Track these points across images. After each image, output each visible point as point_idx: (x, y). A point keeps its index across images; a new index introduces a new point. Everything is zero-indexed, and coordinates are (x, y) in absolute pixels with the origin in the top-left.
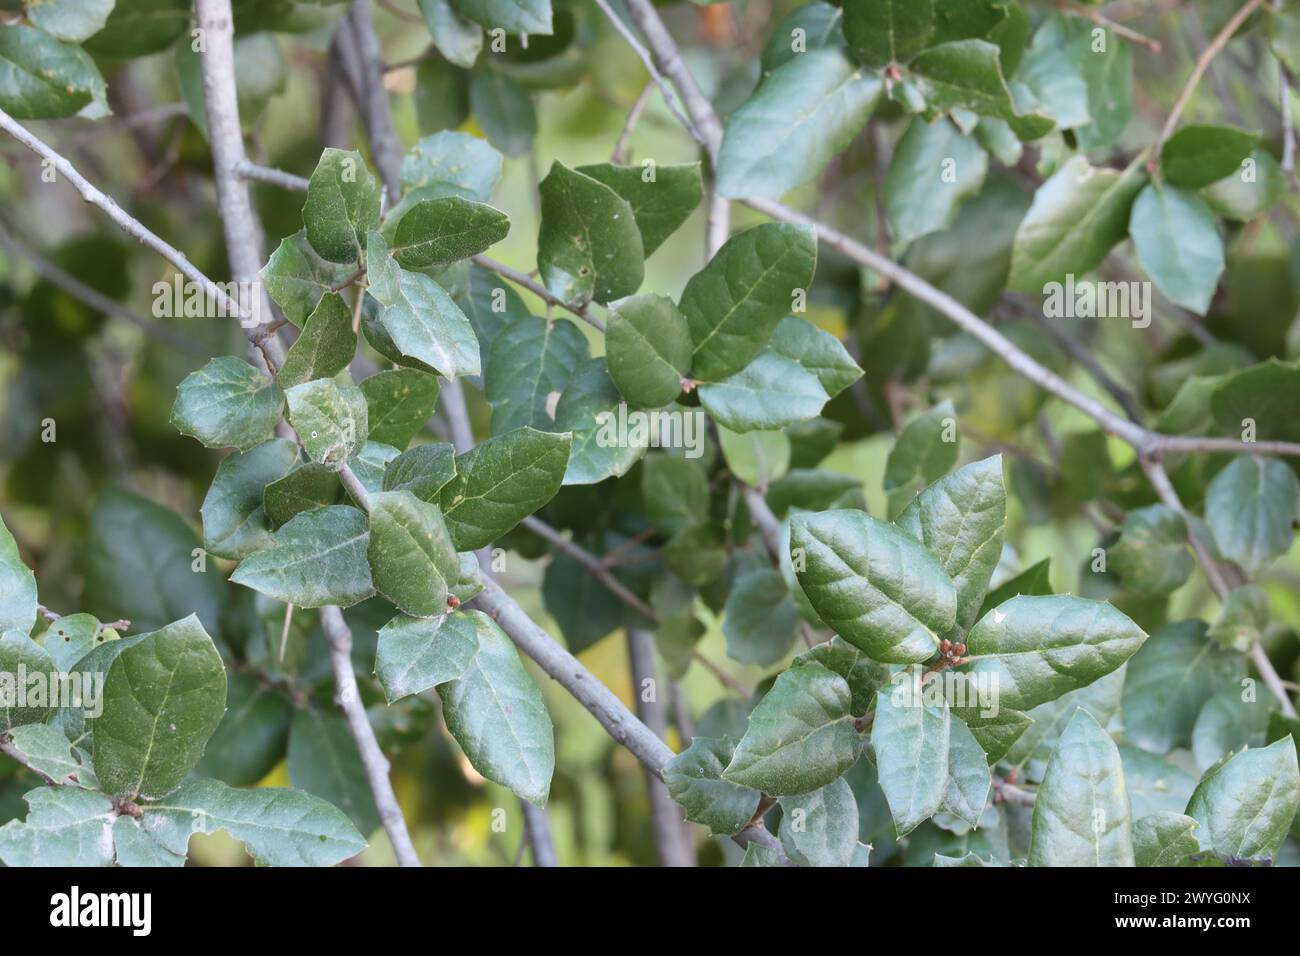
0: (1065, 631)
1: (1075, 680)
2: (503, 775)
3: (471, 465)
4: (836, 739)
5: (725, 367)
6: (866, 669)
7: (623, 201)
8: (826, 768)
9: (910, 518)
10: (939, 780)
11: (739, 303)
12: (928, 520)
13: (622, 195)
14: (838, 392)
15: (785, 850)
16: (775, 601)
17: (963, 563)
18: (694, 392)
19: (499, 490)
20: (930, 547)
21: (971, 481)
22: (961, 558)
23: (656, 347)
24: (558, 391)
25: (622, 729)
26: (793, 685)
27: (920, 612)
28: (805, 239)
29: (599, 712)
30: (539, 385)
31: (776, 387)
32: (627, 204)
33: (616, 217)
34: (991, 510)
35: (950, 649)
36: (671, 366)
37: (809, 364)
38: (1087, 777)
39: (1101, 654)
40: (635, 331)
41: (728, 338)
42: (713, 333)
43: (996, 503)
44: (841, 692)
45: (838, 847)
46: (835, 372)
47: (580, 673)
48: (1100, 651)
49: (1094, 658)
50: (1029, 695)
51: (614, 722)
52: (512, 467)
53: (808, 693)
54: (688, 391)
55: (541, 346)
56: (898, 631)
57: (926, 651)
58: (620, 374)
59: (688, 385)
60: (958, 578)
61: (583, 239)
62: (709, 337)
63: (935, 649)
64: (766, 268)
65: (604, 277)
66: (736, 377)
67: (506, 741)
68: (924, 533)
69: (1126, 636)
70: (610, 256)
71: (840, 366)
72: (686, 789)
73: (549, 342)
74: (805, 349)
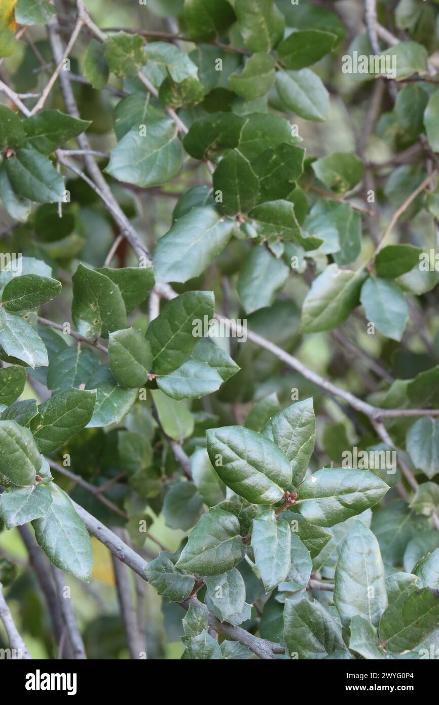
0: (347, 486)
1: (354, 511)
2: (67, 566)
3: (45, 409)
4: (233, 547)
5: (170, 367)
6: (247, 513)
7: (115, 284)
8: (228, 561)
9: (267, 431)
10: (286, 563)
11: (176, 334)
12: (276, 432)
13: (114, 282)
14: (227, 379)
15: (208, 608)
16: (190, 497)
17: (295, 454)
18: (154, 380)
19: (60, 421)
20: (278, 446)
21: (297, 412)
22: (294, 451)
23: (134, 356)
24: (84, 384)
25: (123, 554)
26: (210, 520)
27: (274, 477)
28: (208, 299)
29: (110, 545)
30: (75, 381)
31: (196, 376)
32: (117, 286)
33: (111, 293)
34: (308, 426)
35: (290, 496)
36: (142, 367)
37: (212, 365)
38: (362, 554)
39: (366, 497)
40: (123, 348)
41: (171, 352)
42: (163, 349)
43: (310, 423)
44: (235, 523)
45: (235, 604)
46: (226, 369)
47: (100, 526)
48: (366, 495)
49: (363, 499)
50: (330, 519)
51: (118, 550)
52: (66, 409)
53: (218, 523)
54: (151, 379)
55: (75, 361)
56: (263, 487)
57: (278, 498)
58: (116, 370)
59: (151, 377)
60: (292, 461)
61: (95, 305)
62: (161, 351)
63: (282, 497)
64: (189, 315)
65: (106, 324)
66: (176, 372)
67: (68, 549)
68: (274, 439)
69: (378, 487)
70: (109, 313)
71: (228, 366)
72: (156, 579)
73: (79, 359)
74: (209, 358)
